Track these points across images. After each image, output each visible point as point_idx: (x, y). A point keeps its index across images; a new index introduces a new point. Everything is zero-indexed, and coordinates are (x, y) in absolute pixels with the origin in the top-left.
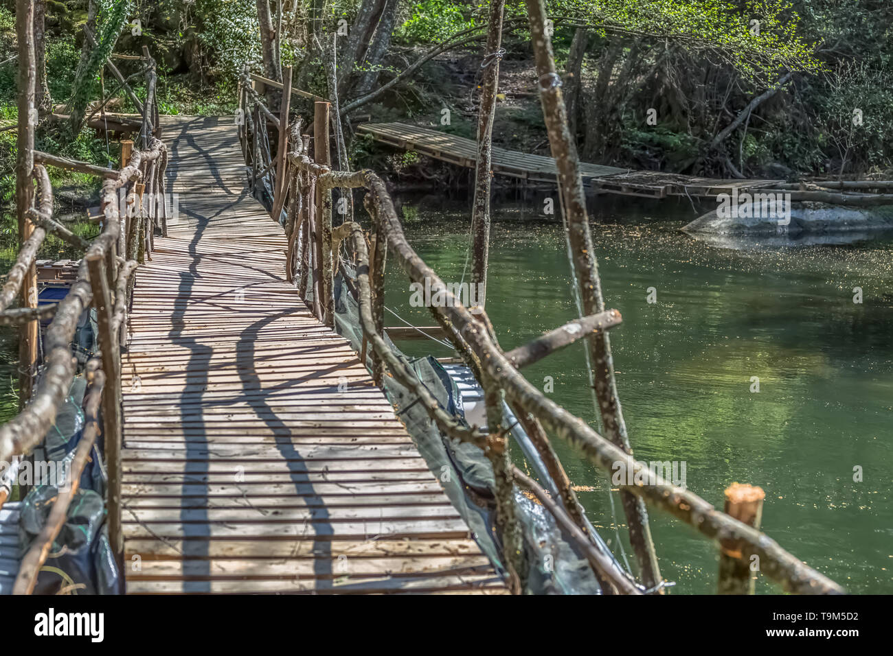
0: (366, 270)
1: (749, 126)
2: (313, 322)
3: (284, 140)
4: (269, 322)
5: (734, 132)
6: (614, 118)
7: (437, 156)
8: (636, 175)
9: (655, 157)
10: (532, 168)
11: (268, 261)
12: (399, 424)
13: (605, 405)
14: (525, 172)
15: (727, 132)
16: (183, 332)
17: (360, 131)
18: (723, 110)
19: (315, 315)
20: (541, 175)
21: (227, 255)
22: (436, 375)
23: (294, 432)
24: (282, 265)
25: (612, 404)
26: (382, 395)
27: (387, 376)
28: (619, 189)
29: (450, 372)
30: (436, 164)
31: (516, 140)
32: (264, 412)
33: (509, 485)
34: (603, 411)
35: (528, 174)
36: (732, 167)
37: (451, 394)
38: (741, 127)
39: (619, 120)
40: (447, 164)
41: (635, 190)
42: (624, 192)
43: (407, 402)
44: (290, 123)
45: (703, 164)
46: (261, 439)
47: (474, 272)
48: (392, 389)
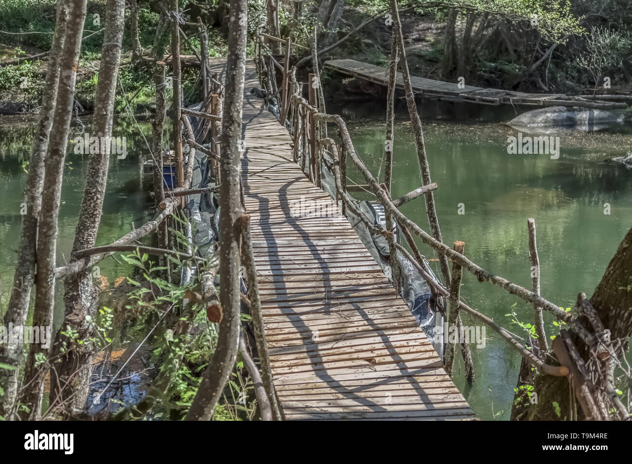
0: (338, 163)
1: (552, 58)
2: (310, 184)
3: (286, 80)
4: (290, 185)
5: (543, 62)
6: (474, 55)
7: (372, 80)
8: (485, 91)
9: (498, 78)
10: (426, 87)
11: (282, 150)
12: (353, 231)
13: (432, 219)
14: (422, 90)
15: (539, 63)
16: (250, 191)
17: (326, 65)
18: (537, 50)
19: (311, 181)
20: (431, 92)
21: (262, 147)
22: (369, 209)
23: (310, 235)
24: (289, 153)
25: (434, 219)
26: (345, 218)
27: (348, 211)
28: (474, 99)
29: (375, 208)
30: (371, 84)
31: (417, 68)
32: (296, 227)
33: (395, 249)
34: (431, 222)
35: (424, 91)
36: (541, 83)
37: (375, 217)
38: (547, 59)
39: (476, 56)
40: (378, 84)
41: (483, 101)
42: (477, 102)
43: (356, 221)
44: (289, 70)
45: (525, 82)
46: (295, 238)
47: (386, 161)
48: (350, 216)
